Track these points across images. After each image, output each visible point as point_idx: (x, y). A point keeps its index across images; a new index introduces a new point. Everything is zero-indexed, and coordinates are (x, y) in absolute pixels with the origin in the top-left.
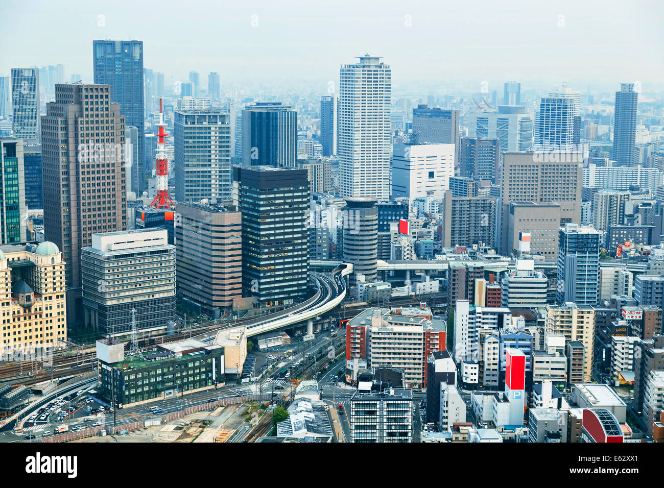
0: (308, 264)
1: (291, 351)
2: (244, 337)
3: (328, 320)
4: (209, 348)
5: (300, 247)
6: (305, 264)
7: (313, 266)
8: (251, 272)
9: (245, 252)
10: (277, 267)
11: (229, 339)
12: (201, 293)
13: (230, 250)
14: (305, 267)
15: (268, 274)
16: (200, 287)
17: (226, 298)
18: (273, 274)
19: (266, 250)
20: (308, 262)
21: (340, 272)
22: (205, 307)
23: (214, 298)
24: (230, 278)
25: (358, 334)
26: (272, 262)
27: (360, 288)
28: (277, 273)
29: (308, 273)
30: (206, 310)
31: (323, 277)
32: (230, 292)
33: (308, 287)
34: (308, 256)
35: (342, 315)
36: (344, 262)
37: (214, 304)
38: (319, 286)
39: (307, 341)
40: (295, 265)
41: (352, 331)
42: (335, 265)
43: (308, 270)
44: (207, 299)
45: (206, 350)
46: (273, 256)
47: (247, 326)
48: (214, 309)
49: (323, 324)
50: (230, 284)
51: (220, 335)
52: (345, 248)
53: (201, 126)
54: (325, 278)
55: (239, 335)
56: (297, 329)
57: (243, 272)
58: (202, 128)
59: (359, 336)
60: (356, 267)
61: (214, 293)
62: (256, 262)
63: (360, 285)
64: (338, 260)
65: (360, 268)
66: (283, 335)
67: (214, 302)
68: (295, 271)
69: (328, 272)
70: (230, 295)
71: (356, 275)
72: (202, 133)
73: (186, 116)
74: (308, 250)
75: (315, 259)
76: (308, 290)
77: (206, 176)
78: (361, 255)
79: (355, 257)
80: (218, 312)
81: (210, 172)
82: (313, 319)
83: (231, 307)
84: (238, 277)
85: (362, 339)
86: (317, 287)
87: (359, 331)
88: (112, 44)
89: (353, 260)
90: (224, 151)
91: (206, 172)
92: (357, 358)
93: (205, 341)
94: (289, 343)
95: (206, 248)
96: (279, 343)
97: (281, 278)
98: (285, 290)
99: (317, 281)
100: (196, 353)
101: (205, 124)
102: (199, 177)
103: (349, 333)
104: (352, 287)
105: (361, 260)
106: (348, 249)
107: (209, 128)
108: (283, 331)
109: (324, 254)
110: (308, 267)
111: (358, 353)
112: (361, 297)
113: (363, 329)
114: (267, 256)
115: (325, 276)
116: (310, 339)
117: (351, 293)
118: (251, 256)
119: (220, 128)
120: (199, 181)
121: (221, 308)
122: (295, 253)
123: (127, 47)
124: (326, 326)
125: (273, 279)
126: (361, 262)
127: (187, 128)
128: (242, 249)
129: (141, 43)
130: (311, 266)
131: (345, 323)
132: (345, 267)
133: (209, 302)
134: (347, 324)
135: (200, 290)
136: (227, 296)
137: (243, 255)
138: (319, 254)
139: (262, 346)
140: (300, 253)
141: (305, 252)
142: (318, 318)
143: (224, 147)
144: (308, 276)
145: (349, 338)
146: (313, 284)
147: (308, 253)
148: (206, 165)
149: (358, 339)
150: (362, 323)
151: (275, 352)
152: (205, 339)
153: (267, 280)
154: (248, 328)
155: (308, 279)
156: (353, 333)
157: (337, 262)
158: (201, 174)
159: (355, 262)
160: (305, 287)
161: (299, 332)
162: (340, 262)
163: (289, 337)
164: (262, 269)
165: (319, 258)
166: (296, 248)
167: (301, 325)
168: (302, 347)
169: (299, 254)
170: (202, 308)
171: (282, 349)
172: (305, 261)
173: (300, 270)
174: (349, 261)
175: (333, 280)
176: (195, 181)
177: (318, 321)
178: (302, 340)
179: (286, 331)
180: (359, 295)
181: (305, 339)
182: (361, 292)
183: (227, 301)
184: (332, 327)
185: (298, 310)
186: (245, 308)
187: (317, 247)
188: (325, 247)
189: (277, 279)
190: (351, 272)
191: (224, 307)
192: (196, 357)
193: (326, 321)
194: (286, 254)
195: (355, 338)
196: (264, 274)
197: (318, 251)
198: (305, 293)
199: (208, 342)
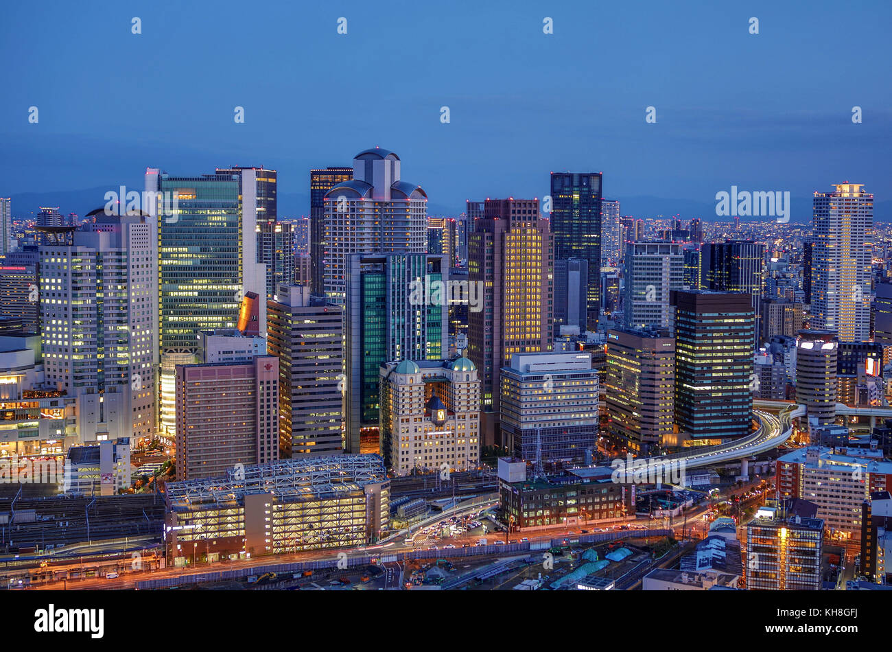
13: (661, 380)
53: (652, 256)
58: (653, 259)
60: (809, 409)
61: (643, 426)
66: (711, 473)
71: (808, 417)
72: (652, 264)
73: (636, 246)
77: (656, 311)
81: (660, 306)
82: (749, 458)
88: (571, 176)
89: (805, 400)
90: (676, 284)
96: (707, 482)
101: (657, 255)
102: (648, 311)
107: (661, 259)
108: (711, 469)
116: (744, 480)
119: (672, 259)
120: (648, 316)
123: (585, 179)
127: (636, 259)
128: (676, 380)
129: (600, 176)
142: (755, 457)
143: (676, 279)
153: (702, 415)
158: (651, 309)
159: (808, 403)
167: (734, 464)
174: (800, 401)
176: (643, 316)
177: (754, 461)
178: (734, 480)
179: (715, 469)
181: (738, 479)
193: (764, 462)
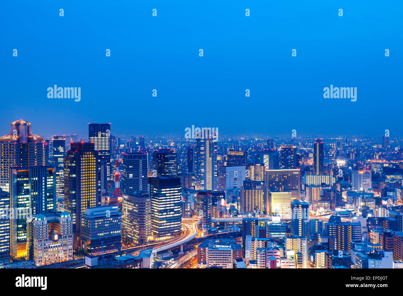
0: (181, 220)
1: (173, 259)
3: (190, 245)
5: (177, 212)
11: (145, 254)
28: (167, 224)
35: (196, 243)
36: (197, 219)
41: (200, 250)
42: (193, 220)
45: (135, 260)
47: (153, 248)
49: (187, 247)
51: (141, 252)
53: (135, 159)
55: (150, 252)
56: (176, 249)
58: (135, 161)
59: (203, 252)
63: (204, 229)
65: (204, 221)
68: (175, 223)
69: (190, 223)
71: (202, 225)
72: (135, 163)
73: (128, 156)
74: (181, 214)
75: (184, 217)
77: (137, 182)
81: (139, 180)
82: (183, 244)
83: (146, 239)
86: (185, 230)
87: (203, 250)
88: (97, 125)
90: (145, 170)
91: (137, 180)
92: (203, 262)
94: (172, 255)
96: (168, 256)
97: (169, 227)
99: (185, 227)
100: (130, 261)
101: (137, 159)
102: (133, 182)
107: (138, 161)
108: (169, 250)
109: (189, 215)
113: (205, 249)
116: (182, 253)
118: (156, 216)
119: (143, 161)
120: (134, 184)
122: (175, 215)
123: (103, 126)
125: (165, 227)
126: (204, 219)
127: (129, 161)
132: (197, 221)
138: (186, 215)
139: (160, 257)
140: (177, 215)
141: (179, 215)
142: (185, 244)
144: (181, 225)
145: (199, 253)
148: (136, 177)
149: (203, 253)
150: (204, 246)
151: (166, 260)
153: (163, 227)
158: (135, 181)
159: (202, 219)
161: (177, 251)
163: (172, 253)
165: (186, 217)
167: (178, 247)
168: (178, 257)
171: (169, 259)
173: (177, 223)
176: (132, 184)
177: (185, 245)
178: (178, 254)
179: (171, 250)
181: (180, 254)
184: (192, 248)
185: (176, 241)
187: (185, 212)
189: (167, 227)
190: (200, 223)
192: (130, 263)
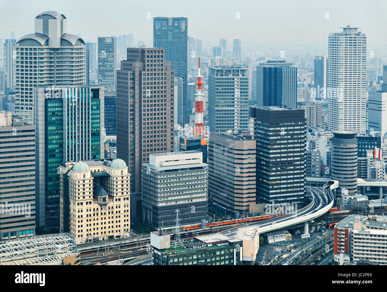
0: (305, 180)
1: (292, 245)
2: (257, 233)
3: (320, 223)
4: (231, 241)
5: (299, 167)
6: (302, 180)
7: (309, 182)
8: (262, 185)
9: (259, 170)
10: (282, 182)
11: (246, 235)
12: (226, 200)
13: (247, 168)
14: (303, 182)
15: (275, 187)
16: (225, 195)
17: (245, 204)
18: (279, 187)
19: (274, 169)
20: (305, 178)
21: (329, 187)
22: (229, 210)
23: (236, 203)
24: (247, 189)
25: (343, 234)
26: (279, 178)
27: (344, 199)
28: (282, 186)
29: (305, 187)
30: (229, 212)
31: (316, 190)
32: (247, 200)
33: (305, 197)
34: (305, 174)
35: (330, 220)
36: (332, 179)
37: (236, 208)
38: (314, 197)
39: (304, 239)
40: (295, 181)
41: (338, 232)
42: (325, 181)
43: (305, 185)
44: (231, 204)
45: (229, 242)
46: (279, 173)
47: (259, 226)
48: (235, 211)
49: (316, 226)
50: (247, 193)
51: (239, 231)
52: (333, 169)
54: (318, 191)
55: (253, 232)
56: (297, 229)
57: (257, 184)
59: (344, 236)
60: (341, 184)
61: (235, 199)
62: (266, 177)
63: (344, 197)
64: (327, 178)
65: (345, 184)
66: (286, 233)
67: (235, 207)
68: (295, 185)
69: (320, 186)
70: (247, 202)
71: (341, 189)
72: (228, 83)
74: (305, 170)
75: (310, 176)
76: (305, 200)
78: (345, 174)
79: (340, 176)
80: (238, 214)
82: (309, 222)
83: (248, 210)
84: (254, 189)
85: (346, 239)
86: (311, 197)
87: (344, 233)
88: (166, 20)
89: (339, 178)
92: (342, 253)
93: (229, 236)
94: (291, 239)
95: (230, 166)
96: (283, 239)
97: (285, 190)
98: (288, 199)
99: (312, 193)
100: (222, 244)
102: (225, 114)
103: (336, 233)
104: (338, 199)
105: (345, 178)
106: (335, 170)
107: (233, 79)
108: (286, 230)
109: (317, 173)
110: (305, 183)
111: (343, 249)
112: (345, 206)
113: (346, 231)
114: (274, 173)
115: (318, 189)
116: (307, 237)
117: (337, 203)
118: (263, 173)
119: (241, 79)
121: (241, 211)
122: (295, 172)
124: (319, 228)
125: (279, 191)
126: (345, 180)
127: (218, 79)
128: (257, 168)
130: (307, 182)
131: (333, 226)
132: (333, 183)
133: (232, 207)
134: (335, 226)
135: (225, 197)
136: (245, 202)
137: (257, 172)
138: (313, 173)
139: (271, 241)
140: (299, 171)
141: (303, 171)
142: (313, 221)
144: (305, 189)
145: (336, 237)
146: (309, 195)
147: (305, 172)
149: (343, 238)
150: (346, 226)
151: (280, 246)
152: (228, 234)
153: (275, 191)
154: (260, 227)
155: (305, 191)
156: (339, 234)
157: (327, 179)
159: (341, 180)
160: (303, 197)
161: (298, 232)
162: (329, 179)
163: (291, 235)
164: (271, 183)
165: (313, 176)
166: (296, 168)
167: (300, 226)
168: (300, 243)
169: (298, 173)
170: (227, 211)
171: (286, 244)
172: (303, 178)
173: (299, 185)
174: (336, 179)
175: (324, 193)
177: (313, 223)
178: (300, 238)
179: (288, 230)
180: (344, 205)
181: (303, 237)
182: (345, 202)
183: (245, 206)
184: (323, 229)
186: (258, 212)
187: (312, 168)
188: (317, 168)
189: (282, 191)
190: (337, 187)
191: (243, 210)
192: (222, 247)
193: (319, 223)
194: (289, 172)
195: (341, 238)
196: (273, 187)
197: (312, 171)
198: (303, 202)
199: (231, 237)
